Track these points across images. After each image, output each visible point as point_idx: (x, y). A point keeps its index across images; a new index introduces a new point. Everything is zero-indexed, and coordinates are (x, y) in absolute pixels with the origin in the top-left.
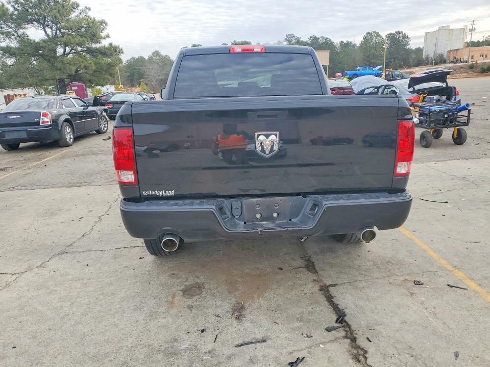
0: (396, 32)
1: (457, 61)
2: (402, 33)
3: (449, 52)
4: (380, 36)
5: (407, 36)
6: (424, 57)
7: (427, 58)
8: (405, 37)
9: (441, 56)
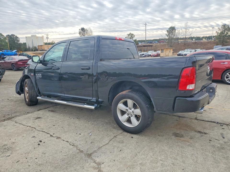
0: (11, 35)
1: (43, 50)
2: (15, 35)
3: (38, 46)
4: (3, 36)
5: (18, 37)
6: (27, 47)
7: (29, 48)
8: (17, 37)
9: (35, 47)
